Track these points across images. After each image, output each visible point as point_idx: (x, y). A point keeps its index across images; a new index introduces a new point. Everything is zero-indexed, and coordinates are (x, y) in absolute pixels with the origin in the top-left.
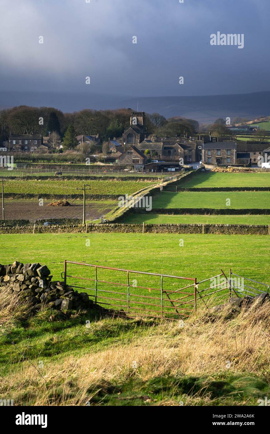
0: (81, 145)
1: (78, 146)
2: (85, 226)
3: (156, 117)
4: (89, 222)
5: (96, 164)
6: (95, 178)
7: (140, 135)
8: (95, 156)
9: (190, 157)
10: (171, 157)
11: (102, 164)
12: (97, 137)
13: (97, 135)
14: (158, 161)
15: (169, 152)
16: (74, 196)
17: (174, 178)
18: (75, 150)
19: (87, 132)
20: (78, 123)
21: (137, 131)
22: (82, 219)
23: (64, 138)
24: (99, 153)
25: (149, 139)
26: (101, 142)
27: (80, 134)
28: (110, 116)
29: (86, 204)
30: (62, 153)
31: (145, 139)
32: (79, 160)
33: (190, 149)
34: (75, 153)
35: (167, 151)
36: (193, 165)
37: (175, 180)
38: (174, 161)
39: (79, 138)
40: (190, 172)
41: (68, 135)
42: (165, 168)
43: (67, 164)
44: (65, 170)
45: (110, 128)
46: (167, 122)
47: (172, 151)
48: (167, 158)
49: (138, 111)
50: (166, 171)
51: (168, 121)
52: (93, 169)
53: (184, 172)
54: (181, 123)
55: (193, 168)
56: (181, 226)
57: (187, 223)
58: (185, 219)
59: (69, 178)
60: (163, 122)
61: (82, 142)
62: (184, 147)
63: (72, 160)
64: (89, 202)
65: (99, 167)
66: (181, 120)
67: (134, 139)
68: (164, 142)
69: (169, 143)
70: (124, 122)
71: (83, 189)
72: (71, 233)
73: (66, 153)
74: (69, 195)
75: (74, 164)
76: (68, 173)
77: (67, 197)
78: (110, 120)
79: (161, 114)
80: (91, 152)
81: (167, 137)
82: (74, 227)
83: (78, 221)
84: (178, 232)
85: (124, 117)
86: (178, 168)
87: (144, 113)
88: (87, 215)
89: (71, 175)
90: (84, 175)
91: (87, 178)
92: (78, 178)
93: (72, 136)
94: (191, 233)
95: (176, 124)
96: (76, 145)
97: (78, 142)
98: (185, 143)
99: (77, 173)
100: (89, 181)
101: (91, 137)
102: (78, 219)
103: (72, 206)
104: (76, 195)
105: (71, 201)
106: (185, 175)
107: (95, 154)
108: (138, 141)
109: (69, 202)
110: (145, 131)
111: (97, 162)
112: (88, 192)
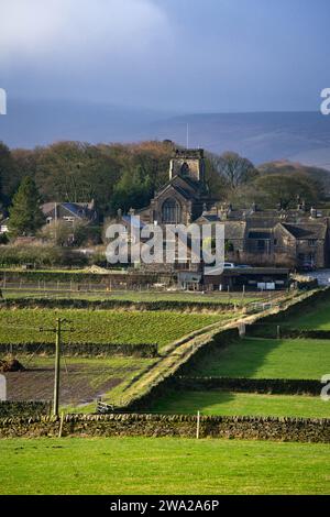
0: (52, 226)
1: (44, 228)
2: (58, 419)
3: (232, 161)
4: (67, 410)
5: (86, 270)
6: (84, 304)
7: (193, 204)
8: (84, 251)
9: (311, 255)
10: (266, 257)
11: (101, 271)
12: (91, 206)
13: (89, 201)
14: (236, 265)
15: (262, 244)
16: (33, 348)
17: (274, 306)
18: (39, 237)
19: (67, 194)
20: (47, 173)
21: (186, 194)
22: (51, 403)
23: (10, 210)
24: (95, 244)
25: (212, 213)
26: (100, 221)
27: (49, 201)
28: (122, 157)
29: (61, 367)
30: (5, 243)
31: (205, 213)
32: (46, 262)
33: (311, 237)
34: (37, 243)
35: (256, 241)
36: (318, 276)
37: (275, 311)
38: (272, 265)
39: (47, 208)
40: (310, 293)
41: (20, 202)
42: (251, 282)
43: (17, 269)
44: (13, 286)
45: (121, 185)
46: (257, 173)
47: (267, 241)
48: (257, 259)
49: (188, 147)
50: (254, 288)
51: (260, 170)
52: (79, 282)
53: (295, 292)
54: (289, 176)
55: (319, 284)
56: (289, 423)
57: (305, 416)
58: (301, 406)
59: (22, 303)
60: (248, 173)
61: (53, 217)
62: (296, 232)
63: (30, 261)
64: (68, 361)
65: (94, 277)
66: (291, 168)
67: (177, 211)
68: (248, 221)
69: (259, 223)
70: (154, 172)
71: (55, 331)
72: (23, 439)
73: (16, 244)
74: (20, 345)
75: (34, 271)
76: (18, 292)
77: (16, 349)
78: (121, 166)
79: (243, 155)
80: (75, 243)
81: (257, 210)
82: (32, 422)
83: (41, 407)
84: (283, 439)
85: (156, 161)
86: (282, 282)
87: (201, 151)
88: (63, 392)
89: (27, 295)
90: (58, 297)
91: (65, 304)
92: (44, 303)
93: (32, 205)
94: (313, 441)
95: (279, 178)
96: (40, 225)
97: (45, 218)
98: (299, 222)
99: (40, 291)
100: (70, 311)
101: (77, 207)
102: (41, 404)
103: (28, 370)
104: (39, 344)
105: (25, 359)
106: (299, 299)
107: (85, 247)
108: (189, 217)
109: (21, 361)
110: (205, 193)
111: (90, 265)
112: (68, 339)
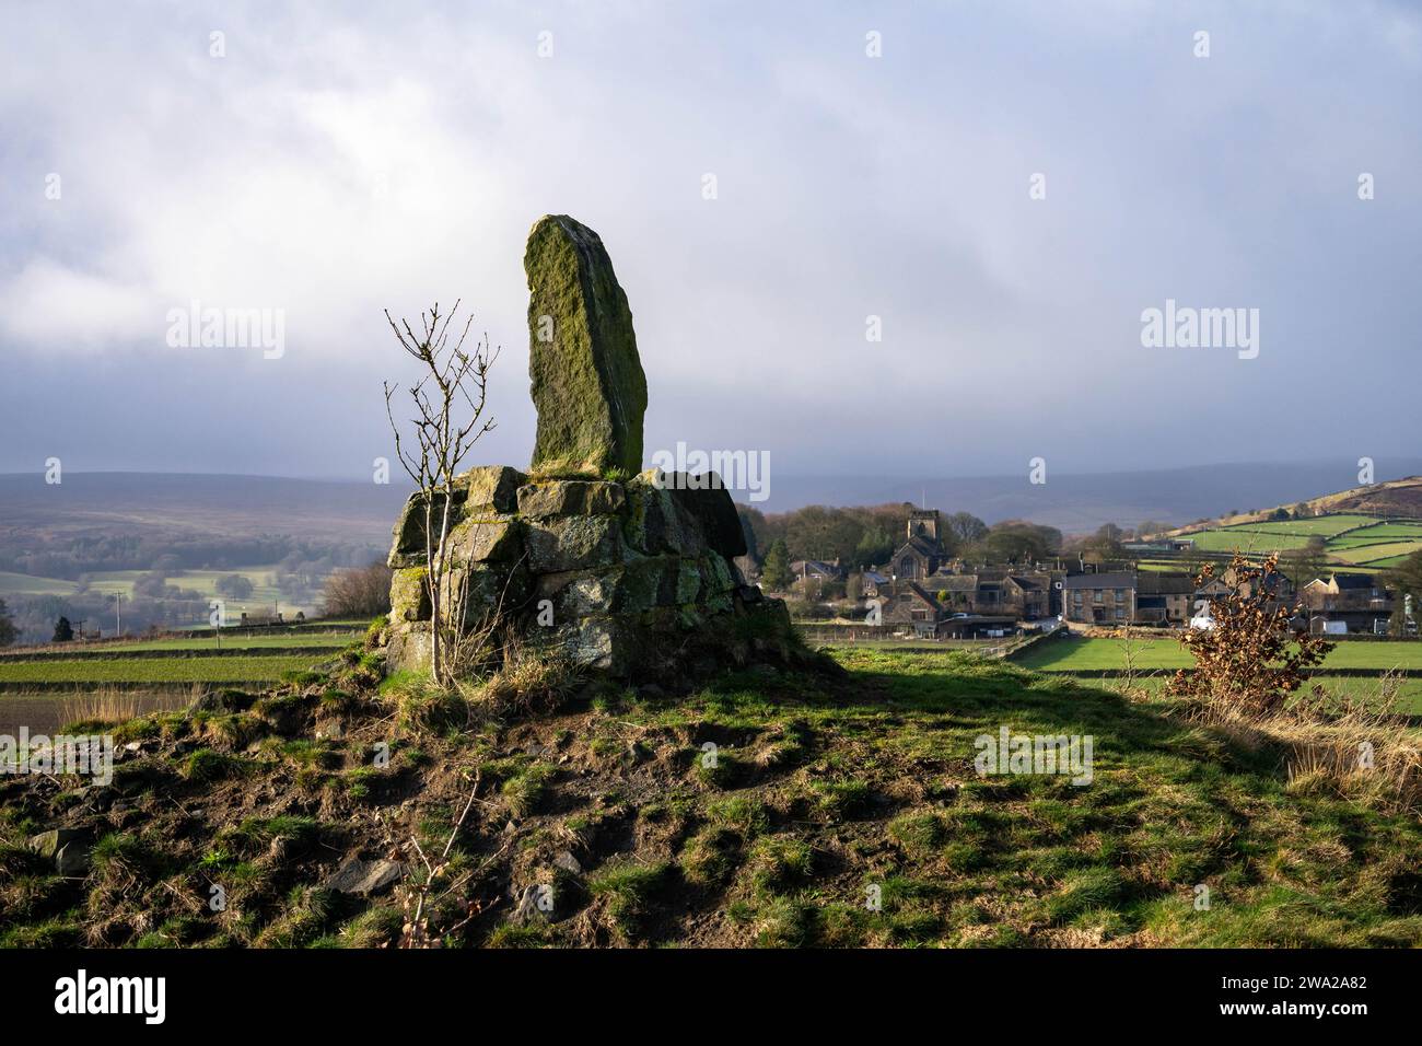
0: (801, 583)
1: (794, 585)
3: (965, 521)
5: (832, 622)
7: (930, 561)
8: (830, 605)
9: (1038, 605)
10: (995, 606)
11: (845, 622)
12: (836, 564)
13: (834, 559)
14: (968, 615)
15: (992, 596)
17: (1002, 650)
18: (789, 593)
19: (815, 554)
20: (796, 535)
21: (924, 551)
23: (764, 568)
24: (839, 598)
25: (947, 568)
26: (845, 576)
27: (798, 559)
28: (863, 519)
31: (940, 568)
33: (1037, 589)
34: (788, 599)
35: (987, 593)
36: (1042, 624)
38: (1001, 614)
39: (795, 567)
40: (1034, 639)
41: (772, 561)
42: (982, 630)
45: (863, 544)
46: (988, 531)
47: (997, 593)
48: (987, 609)
49: (924, 507)
50: (984, 636)
51: (990, 529)
52: (825, 632)
53: (1021, 639)
54: (1019, 534)
55: (1042, 631)
60: (980, 531)
61: (802, 575)
62: (1024, 584)
65: (839, 628)
66: (1022, 526)
67: (915, 567)
68: (981, 576)
69: (991, 576)
70: (894, 532)
78: (862, 527)
79: (975, 514)
80: (822, 597)
81: (988, 565)
85: (896, 522)
86: (1009, 630)
87: (937, 512)
93: (782, 564)
95: (1010, 535)
96: (790, 582)
97: (795, 575)
98: (1026, 575)
101: (823, 565)
106: (1024, 644)
107: (831, 601)
108: (925, 572)
110: (941, 550)
111: (835, 618)
